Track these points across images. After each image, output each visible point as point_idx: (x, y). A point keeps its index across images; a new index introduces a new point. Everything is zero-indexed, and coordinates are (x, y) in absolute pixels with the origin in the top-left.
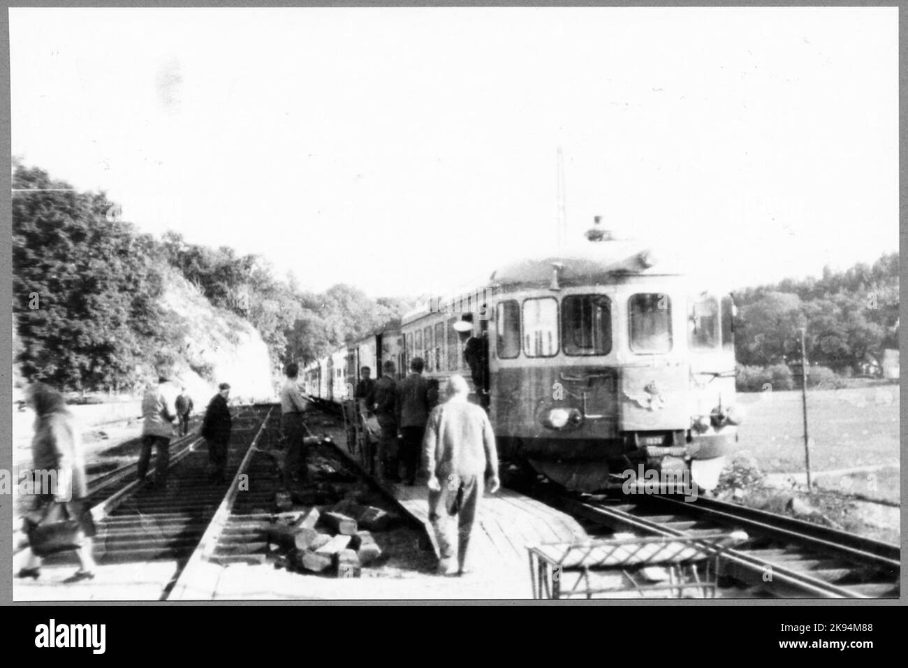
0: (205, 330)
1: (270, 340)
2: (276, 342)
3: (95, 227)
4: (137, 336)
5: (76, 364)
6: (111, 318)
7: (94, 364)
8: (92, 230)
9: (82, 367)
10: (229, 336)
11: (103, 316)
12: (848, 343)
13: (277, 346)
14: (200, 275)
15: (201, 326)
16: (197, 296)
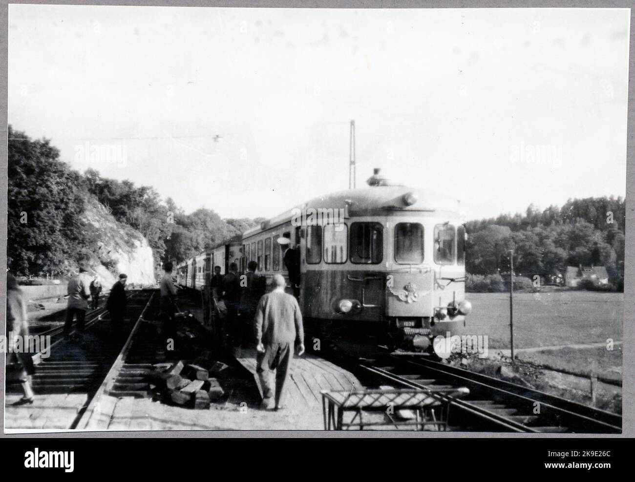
0: (112, 238)
1: (155, 246)
2: (159, 248)
4: (66, 240)
5: (26, 257)
6: (50, 227)
7: (37, 258)
8: (38, 167)
9: (29, 259)
10: (127, 242)
11: (44, 225)
12: (542, 261)
13: (159, 250)
14: (109, 200)
15: (109, 235)
16: (107, 214)
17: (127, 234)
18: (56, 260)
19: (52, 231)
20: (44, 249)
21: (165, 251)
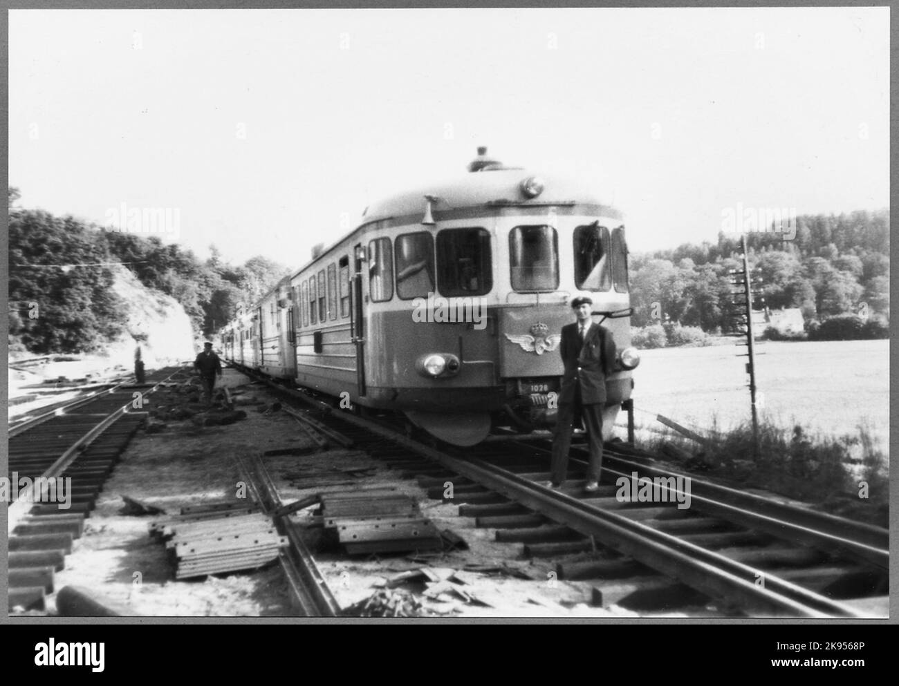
0: (141, 307)
1: (191, 312)
2: (197, 315)
3: (67, 242)
4: (96, 316)
5: (57, 335)
6: (79, 304)
7: (69, 335)
8: (65, 244)
9: (61, 337)
10: (160, 311)
11: (74, 302)
12: (718, 306)
13: (196, 317)
14: (134, 260)
15: (137, 304)
16: (133, 280)
17: (159, 301)
18: (88, 336)
19: (82, 307)
20: (76, 326)
21: (204, 318)
